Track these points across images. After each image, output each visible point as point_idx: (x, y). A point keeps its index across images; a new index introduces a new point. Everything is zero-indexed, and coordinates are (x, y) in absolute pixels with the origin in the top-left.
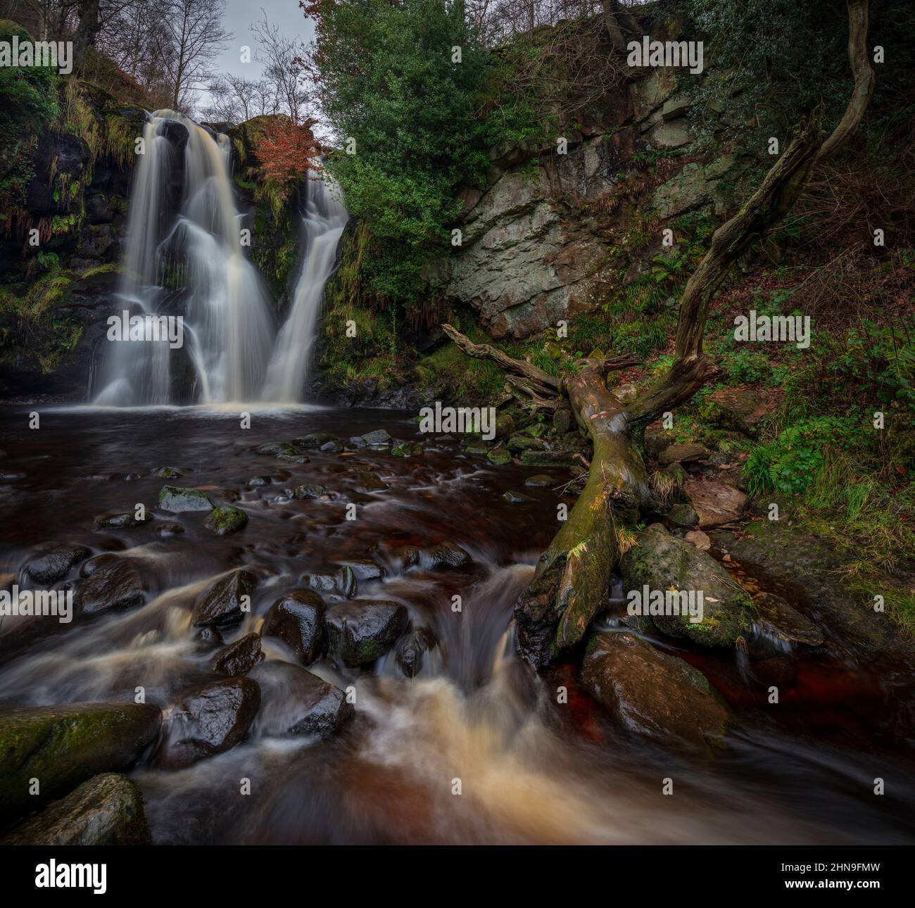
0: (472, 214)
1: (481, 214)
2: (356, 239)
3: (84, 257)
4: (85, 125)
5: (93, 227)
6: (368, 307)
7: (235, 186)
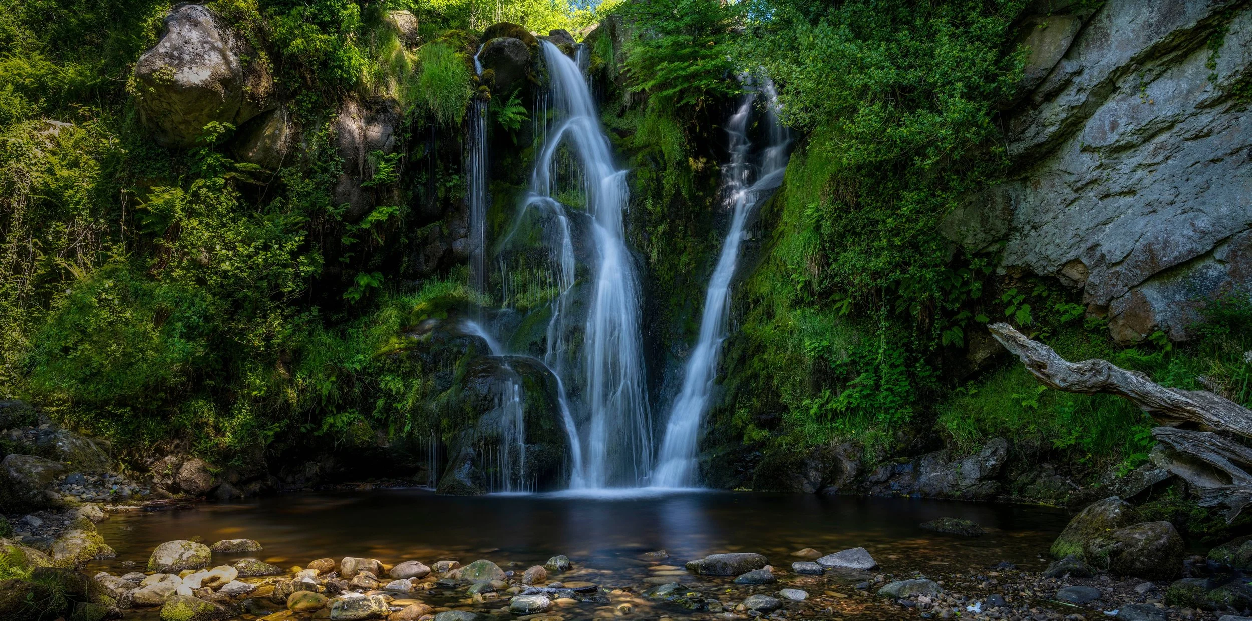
0: (1057, 78)
1: (1079, 72)
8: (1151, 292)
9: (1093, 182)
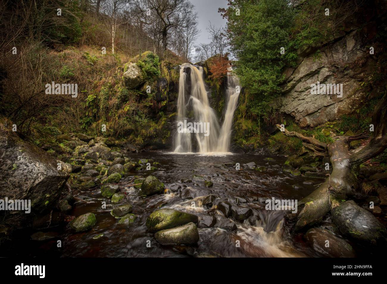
0: (290, 79)
1: (294, 78)
2: (245, 94)
3: (169, 111)
4: (166, 74)
5: (170, 103)
6: (249, 119)
7: (205, 83)
8: (307, 118)
9: (297, 97)
